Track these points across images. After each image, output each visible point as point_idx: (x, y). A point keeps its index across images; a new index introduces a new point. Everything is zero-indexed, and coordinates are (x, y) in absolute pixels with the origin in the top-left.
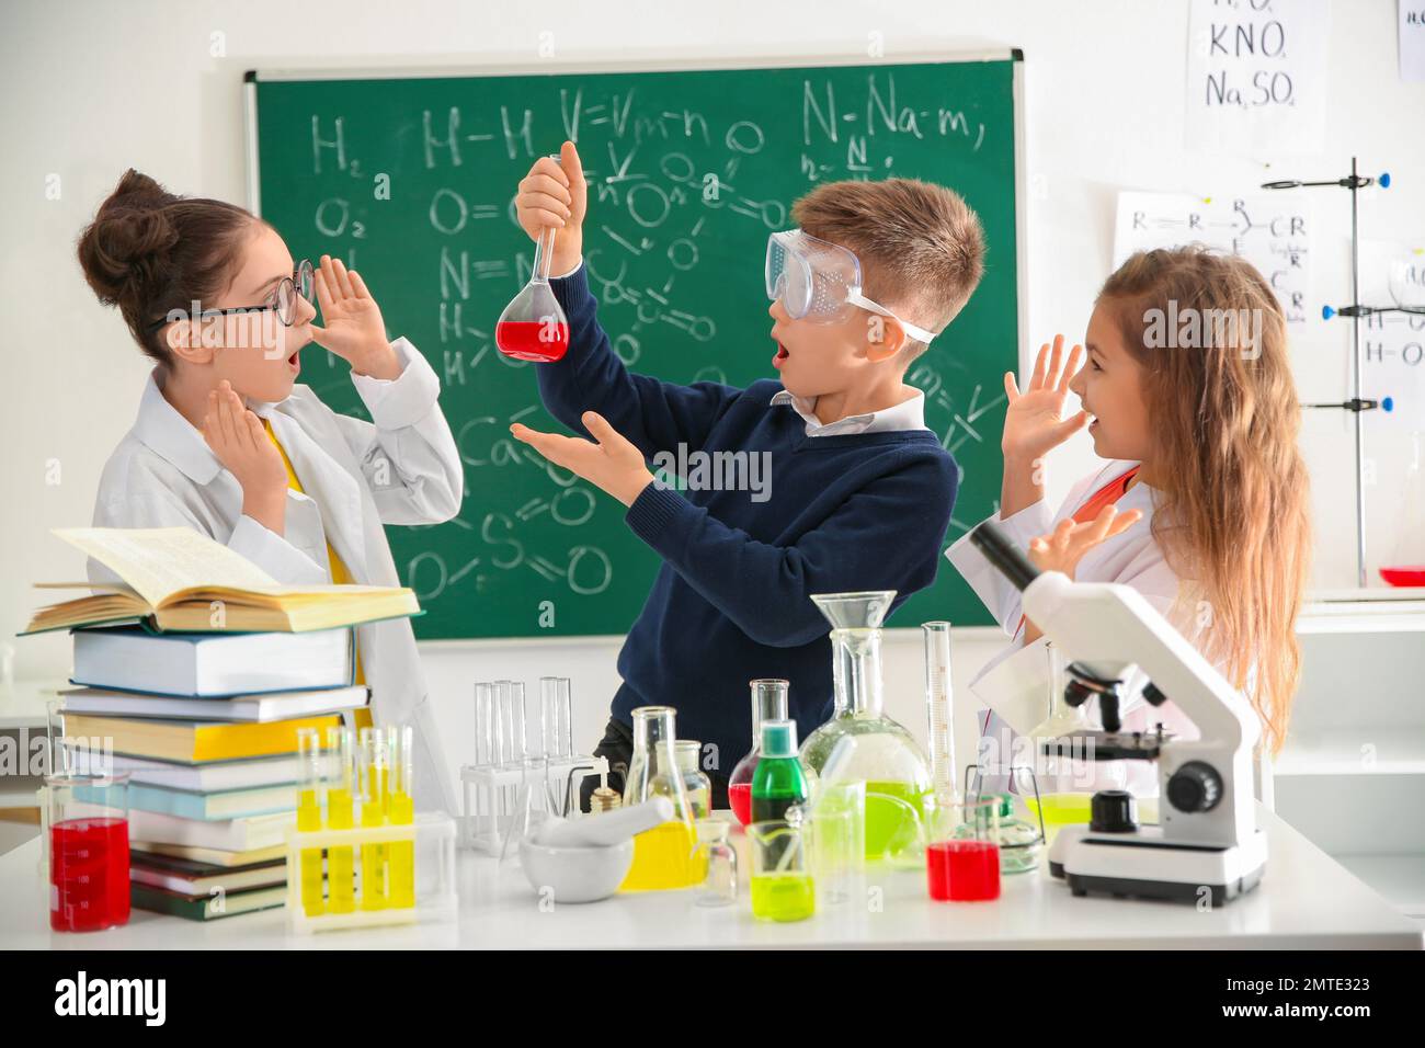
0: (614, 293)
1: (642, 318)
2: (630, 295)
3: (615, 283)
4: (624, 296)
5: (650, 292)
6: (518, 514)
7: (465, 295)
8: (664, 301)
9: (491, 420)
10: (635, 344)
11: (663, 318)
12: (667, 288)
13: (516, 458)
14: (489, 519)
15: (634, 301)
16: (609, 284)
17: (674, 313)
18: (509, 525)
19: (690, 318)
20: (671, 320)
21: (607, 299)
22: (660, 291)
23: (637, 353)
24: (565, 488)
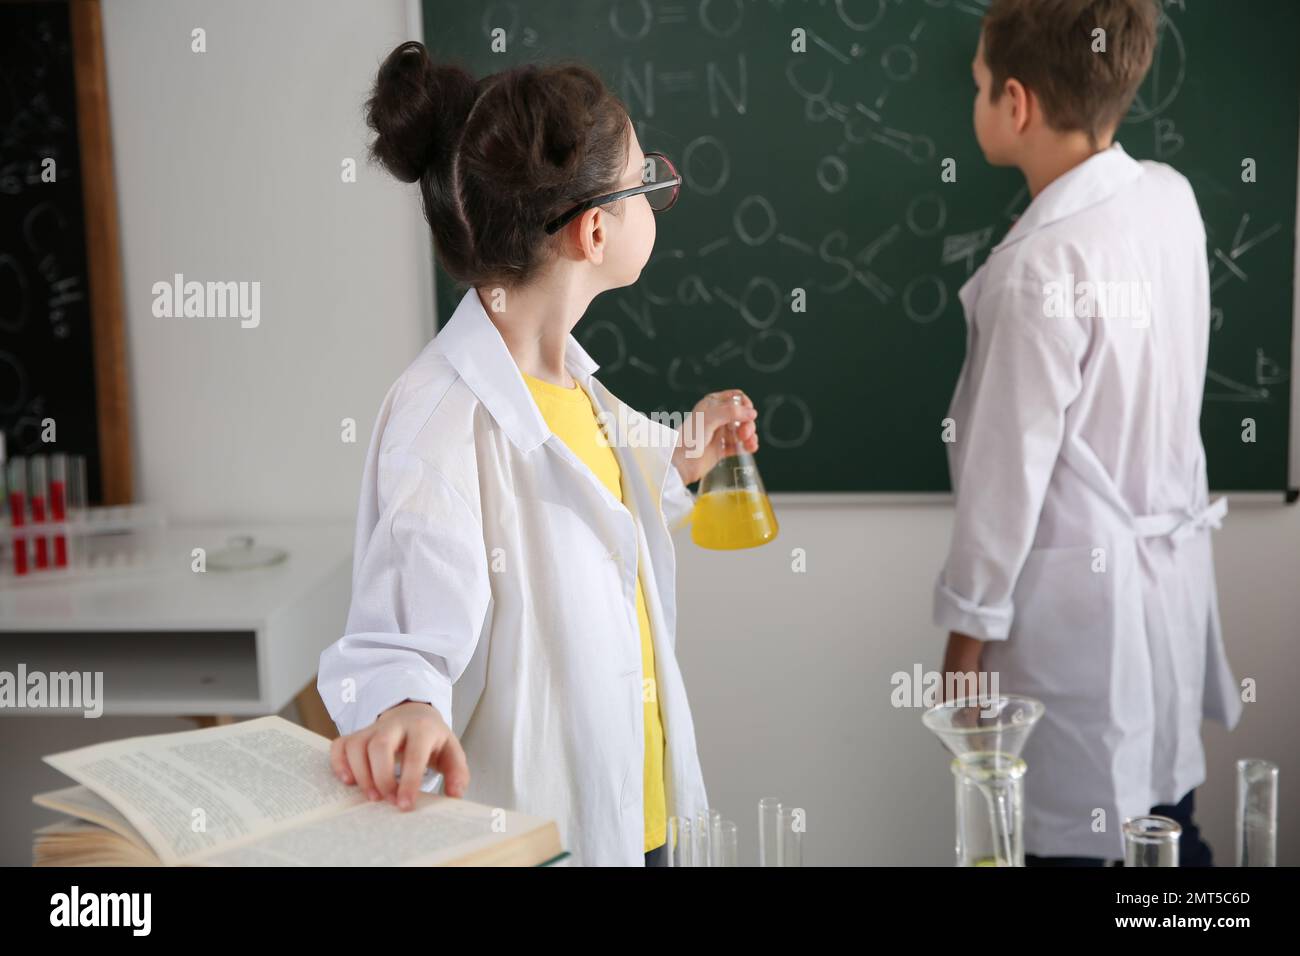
0: (819, 108)
1: (850, 137)
2: (837, 112)
3: (820, 97)
4: (830, 112)
5: (861, 108)
6: (709, 357)
7: (650, 111)
8: (875, 117)
9: (679, 254)
10: (841, 167)
11: (876, 137)
12: (880, 103)
13: (707, 297)
14: (676, 363)
15: (842, 118)
16: (812, 98)
17: (889, 131)
18: (698, 369)
19: (906, 137)
20: (884, 140)
21: (810, 115)
22: (871, 106)
23: (844, 178)
24: (760, 330)
